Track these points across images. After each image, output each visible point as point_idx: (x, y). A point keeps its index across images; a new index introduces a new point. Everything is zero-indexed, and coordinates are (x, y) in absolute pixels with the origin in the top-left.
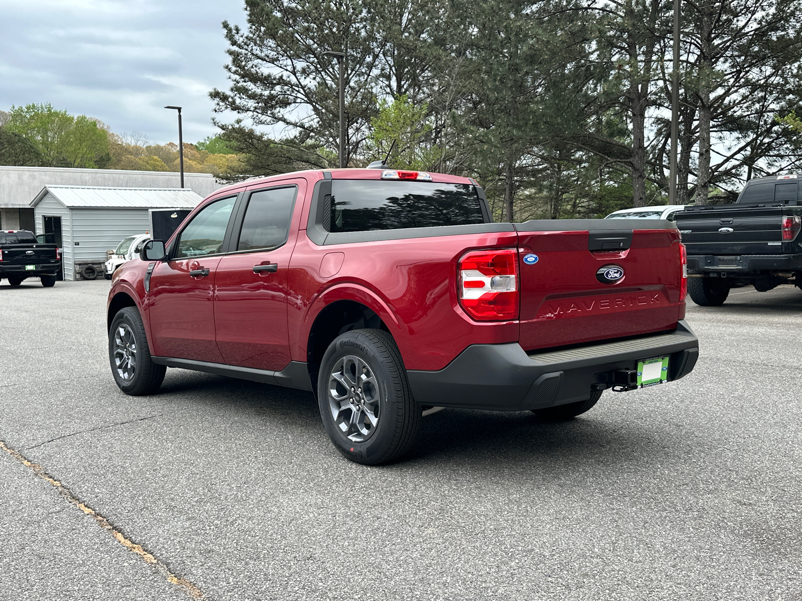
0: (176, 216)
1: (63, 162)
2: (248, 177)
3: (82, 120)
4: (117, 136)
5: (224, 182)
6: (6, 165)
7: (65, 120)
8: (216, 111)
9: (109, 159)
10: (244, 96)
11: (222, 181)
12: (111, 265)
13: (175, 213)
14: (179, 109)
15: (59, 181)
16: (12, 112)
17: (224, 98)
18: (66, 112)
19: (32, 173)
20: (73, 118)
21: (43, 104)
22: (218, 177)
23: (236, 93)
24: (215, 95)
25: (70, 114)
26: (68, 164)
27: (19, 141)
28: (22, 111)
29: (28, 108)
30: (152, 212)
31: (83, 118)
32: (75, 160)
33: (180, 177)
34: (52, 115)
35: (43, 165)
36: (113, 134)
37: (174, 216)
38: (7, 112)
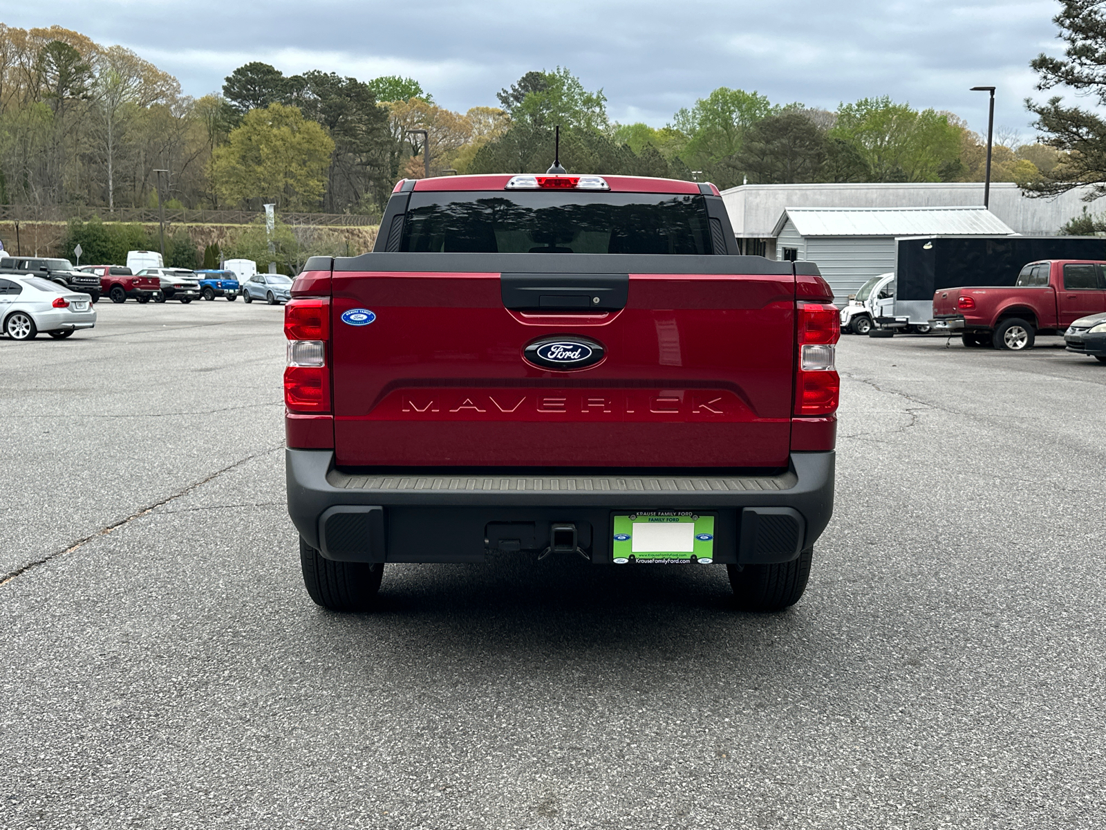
0: (931, 247)
1: (896, 175)
2: (1075, 186)
3: (929, 114)
4: (975, 134)
5: (1035, 195)
6: (823, 183)
7: (905, 116)
8: (1040, 88)
9: (959, 168)
10: (1088, 62)
11: (1031, 193)
12: (845, 314)
13: (930, 243)
14: (992, 90)
15: (837, 201)
16: (839, 112)
17: (1055, 68)
18: (907, 106)
19: (804, 192)
20: (917, 114)
21: (879, 97)
22: (1025, 187)
23: (1074, 57)
24: (1042, 63)
25: (913, 109)
26: (903, 177)
27: (843, 149)
28: (851, 110)
29: (859, 105)
30: (900, 242)
31: (931, 113)
32: (913, 172)
33: (984, 190)
34: (889, 111)
35: (870, 179)
36: (969, 132)
37: (927, 247)
38: (833, 112)
